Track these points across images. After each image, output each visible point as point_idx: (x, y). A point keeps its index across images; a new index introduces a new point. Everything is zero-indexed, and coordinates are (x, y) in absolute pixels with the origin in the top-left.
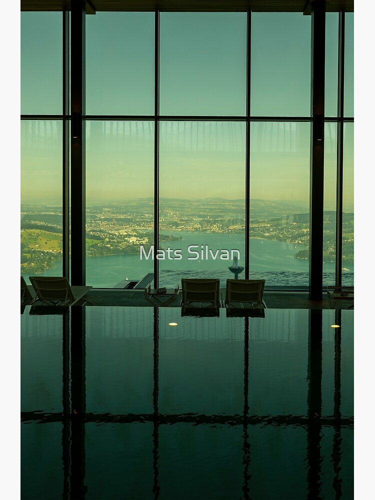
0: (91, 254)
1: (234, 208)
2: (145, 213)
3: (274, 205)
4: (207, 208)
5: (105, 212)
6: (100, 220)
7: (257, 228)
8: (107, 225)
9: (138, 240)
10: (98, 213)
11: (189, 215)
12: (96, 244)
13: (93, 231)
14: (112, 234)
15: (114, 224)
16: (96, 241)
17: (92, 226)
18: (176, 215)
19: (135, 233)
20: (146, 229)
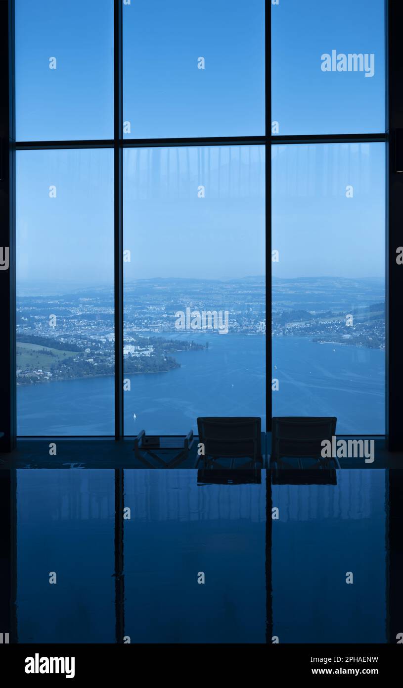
0: (63, 375)
1: (293, 292)
2: (148, 305)
3: (357, 285)
4: (248, 294)
5: (84, 304)
6: (76, 317)
7: (330, 325)
8: (87, 325)
9: (138, 351)
10: (72, 306)
11: (219, 306)
12: (71, 359)
13: (65, 336)
14: (95, 341)
15: (98, 324)
16: (69, 354)
17: (63, 328)
18: (198, 306)
19: (132, 339)
20: (150, 332)
